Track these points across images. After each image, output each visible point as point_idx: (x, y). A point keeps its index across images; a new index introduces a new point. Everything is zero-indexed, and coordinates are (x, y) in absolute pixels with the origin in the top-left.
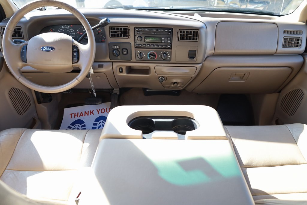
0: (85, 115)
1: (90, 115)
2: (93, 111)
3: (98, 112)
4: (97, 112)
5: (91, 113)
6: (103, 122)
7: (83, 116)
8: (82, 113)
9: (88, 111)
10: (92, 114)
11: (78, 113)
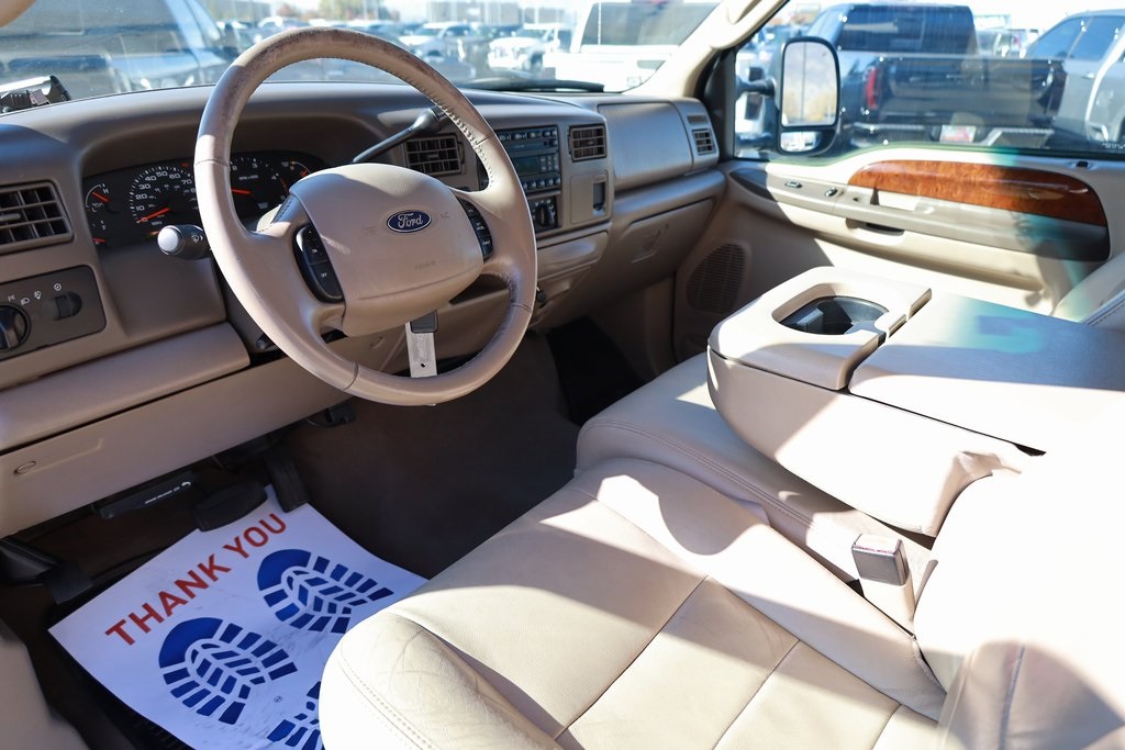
0: (192, 595)
1: (215, 579)
2: (211, 558)
3: (239, 549)
4: (237, 554)
5: (209, 572)
6: (297, 573)
7: (184, 602)
8: (163, 596)
9: (191, 573)
10: (216, 573)
11: (146, 606)
